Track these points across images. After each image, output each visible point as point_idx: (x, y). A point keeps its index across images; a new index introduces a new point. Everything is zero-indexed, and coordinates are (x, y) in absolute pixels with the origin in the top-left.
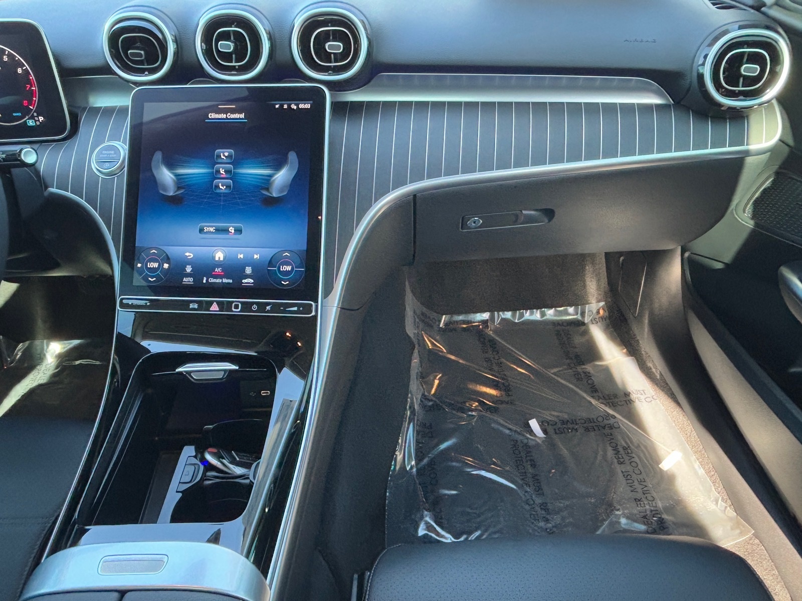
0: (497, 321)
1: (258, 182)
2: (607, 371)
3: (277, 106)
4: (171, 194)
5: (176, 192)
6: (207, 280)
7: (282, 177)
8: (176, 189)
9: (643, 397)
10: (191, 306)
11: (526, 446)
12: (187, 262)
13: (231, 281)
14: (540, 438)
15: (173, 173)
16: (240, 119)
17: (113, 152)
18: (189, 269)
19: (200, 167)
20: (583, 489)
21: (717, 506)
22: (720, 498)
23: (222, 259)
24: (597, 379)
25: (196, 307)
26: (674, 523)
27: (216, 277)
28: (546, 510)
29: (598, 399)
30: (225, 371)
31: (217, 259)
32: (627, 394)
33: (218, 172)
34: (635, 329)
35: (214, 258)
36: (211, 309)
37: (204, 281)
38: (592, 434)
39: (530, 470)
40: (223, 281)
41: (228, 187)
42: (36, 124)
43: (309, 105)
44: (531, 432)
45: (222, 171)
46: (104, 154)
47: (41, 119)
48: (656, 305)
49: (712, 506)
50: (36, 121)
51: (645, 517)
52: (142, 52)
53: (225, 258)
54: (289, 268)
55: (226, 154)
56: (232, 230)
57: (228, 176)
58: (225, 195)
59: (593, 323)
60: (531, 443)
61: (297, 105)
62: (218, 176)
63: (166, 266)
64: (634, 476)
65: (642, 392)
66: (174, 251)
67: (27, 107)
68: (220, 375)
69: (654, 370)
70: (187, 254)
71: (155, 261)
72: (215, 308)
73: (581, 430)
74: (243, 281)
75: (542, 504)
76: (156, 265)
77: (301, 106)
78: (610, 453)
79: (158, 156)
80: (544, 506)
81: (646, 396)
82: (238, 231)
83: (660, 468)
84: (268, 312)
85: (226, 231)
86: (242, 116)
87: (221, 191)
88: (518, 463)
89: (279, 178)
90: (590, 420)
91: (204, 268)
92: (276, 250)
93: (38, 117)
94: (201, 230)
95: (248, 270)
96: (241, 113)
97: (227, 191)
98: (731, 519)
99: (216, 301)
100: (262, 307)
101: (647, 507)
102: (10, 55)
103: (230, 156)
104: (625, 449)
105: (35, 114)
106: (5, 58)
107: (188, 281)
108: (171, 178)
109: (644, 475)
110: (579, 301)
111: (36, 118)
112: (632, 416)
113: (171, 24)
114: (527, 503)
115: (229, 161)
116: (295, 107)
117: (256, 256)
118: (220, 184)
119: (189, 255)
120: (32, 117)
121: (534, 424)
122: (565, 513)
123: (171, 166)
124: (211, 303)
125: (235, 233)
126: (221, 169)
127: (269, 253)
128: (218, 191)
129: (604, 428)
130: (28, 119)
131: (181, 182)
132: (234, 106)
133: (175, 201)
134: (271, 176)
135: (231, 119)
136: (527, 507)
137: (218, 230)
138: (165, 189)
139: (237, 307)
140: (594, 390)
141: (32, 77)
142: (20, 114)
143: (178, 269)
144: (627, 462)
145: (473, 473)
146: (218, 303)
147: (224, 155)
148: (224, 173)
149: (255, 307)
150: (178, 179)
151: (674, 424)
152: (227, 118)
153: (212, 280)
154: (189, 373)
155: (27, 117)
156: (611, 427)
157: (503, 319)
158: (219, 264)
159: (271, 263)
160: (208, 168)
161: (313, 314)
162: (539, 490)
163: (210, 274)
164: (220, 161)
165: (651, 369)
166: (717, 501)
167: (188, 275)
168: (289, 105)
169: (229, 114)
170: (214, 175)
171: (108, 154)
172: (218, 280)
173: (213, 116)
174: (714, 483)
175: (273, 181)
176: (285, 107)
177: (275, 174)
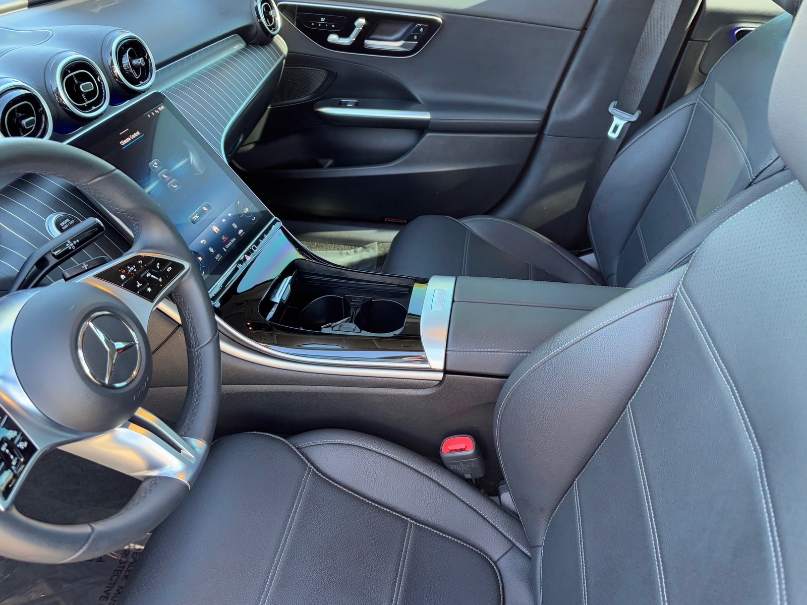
1: (186, 171)
3: (150, 116)
6: (226, 248)
10: (239, 267)
12: (207, 246)
13: (234, 239)
16: (139, 136)
17: (68, 220)
23: (219, 230)
27: (227, 243)
30: (289, 283)
31: (217, 232)
33: (163, 178)
35: (214, 232)
37: (225, 250)
40: (232, 242)
41: (177, 184)
45: (165, 176)
52: (33, 118)
53: (219, 228)
54: (248, 209)
57: (171, 177)
58: (180, 191)
61: (157, 109)
62: (166, 181)
63: (200, 258)
66: (193, 246)
68: (290, 288)
70: (202, 242)
74: (239, 234)
77: (160, 109)
82: (209, 207)
85: (203, 212)
86: (138, 133)
89: (193, 160)
91: (217, 243)
92: (233, 204)
94: (193, 222)
95: (235, 226)
96: (136, 132)
97: (180, 188)
99: (245, 254)
100: (263, 238)
103: (159, 164)
107: (218, 257)
115: (161, 168)
116: (158, 112)
117: (229, 215)
118: (172, 185)
124: (244, 257)
125: (208, 210)
126: (163, 175)
127: (232, 207)
128: (176, 190)
132: (128, 129)
134: (189, 162)
135: (134, 139)
137: (200, 215)
139: (255, 249)
143: (207, 255)
147: (156, 165)
148: (167, 177)
149: (261, 241)
152: (132, 140)
153: (228, 246)
158: (221, 234)
159: (239, 213)
160: (156, 180)
163: (223, 244)
164: (157, 171)
166: (347, 254)
167: (215, 254)
168: (154, 112)
169: (130, 136)
170: (163, 182)
171: (67, 224)
172: (230, 244)
173: (123, 142)
174: (338, 249)
175: (193, 164)
176: (153, 114)
177: (189, 160)
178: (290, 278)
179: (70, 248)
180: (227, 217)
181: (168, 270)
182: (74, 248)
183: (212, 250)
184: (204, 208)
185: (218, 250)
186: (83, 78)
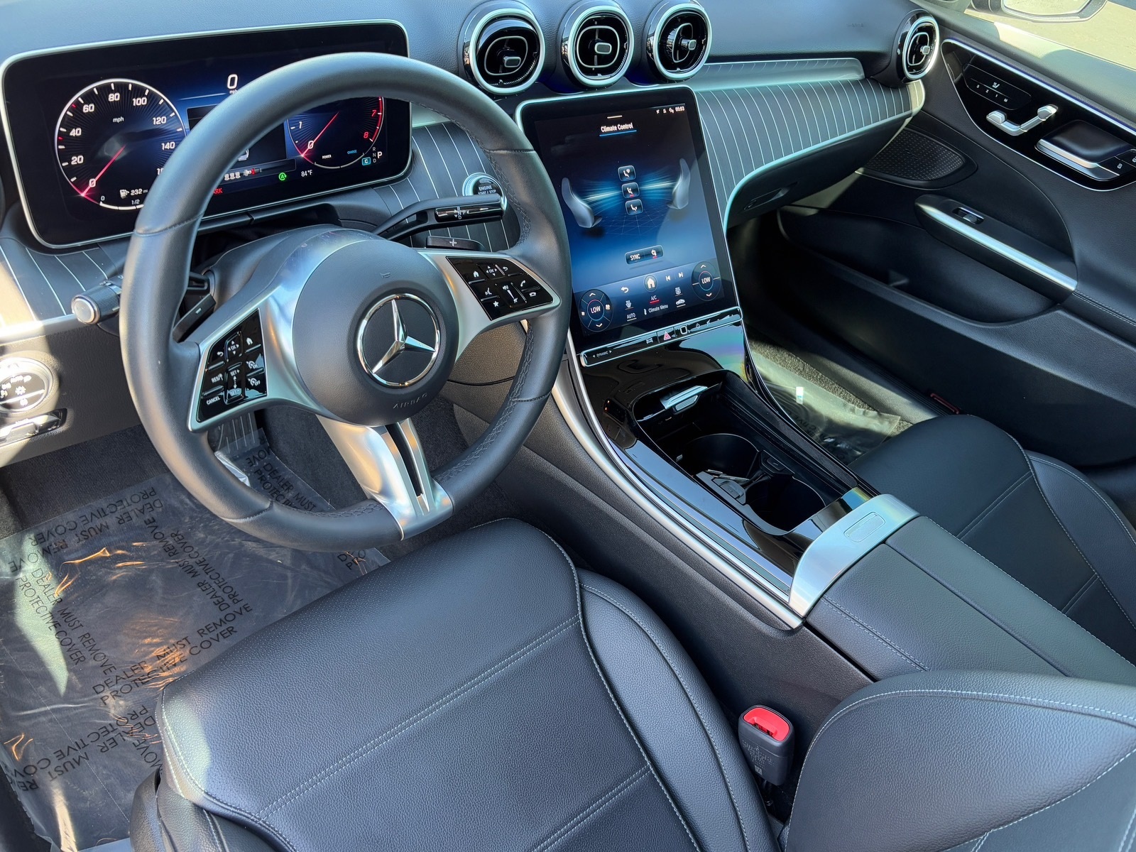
1: (660, 196)
3: (658, 112)
4: (590, 225)
5: (594, 223)
6: (647, 312)
7: (681, 188)
8: (593, 219)
10: (648, 341)
12: (627, 297)
13: (666, 306)
15: (586, 202)
16: (629, 130)
17: (489, 188)
19: (611, 190)
23: (654, 286)
25: (652, 341)
27: (654, 305)
30: (698, 394)
31: (650, 287)
33: (626, 192)
35: (647, 286)
36: (664, 339)
37: (646, 314)
40: (661, 308)
41: (639, 207)
42: (372, 161)
43: (683, 107)
45: (629, 191)
47: (380, 154)
50: (372, 158)
52: (519, 59)
53: (656, 284)
54: (708, 280)
55: (628, 171)
56: (654, 253)
57: (636, 195)
58: (638, 216)
61: (674, 109)
62: (628, 197)
63: (608, 307)
66: (610, 289)
67: (368, 139)
68: (695, 400)
70: (623, 289)
71: (595, 304)
72: (667, 337)
74: (677, 303)
76: (598, 309)
77: (678, 109)
79: (566, 184)
82: (660, 252)
84: (710, 327)
85: (649, 255)
86: (631, 126)
87: (636, 213)
89: (679, 189)
91: (641, 300)
92: (695, 264)
93: (376, 152)
94: (629, 260)
95: (678, 291)
96: (629, 123)
97: (639, 212)
100: (703, 323)
103: (631, 174)
105: (374, 149)
107: (631, 317)
108: (585, 207)
111: (374, 155)
115: (632, 178)
116: (673, 111)
117: (680, 275)
118: (632, 206)
120: (370, 154)
123: (582, 194)
124: (663, 332)
125: (657, 256)
126: (628, 189)
127: (690, 267)
128: (632, 214)
130: (364, 157)
131: (595, 209)
132: (621, 116)
133: (596, 232)
134: (671, 188)
135: (624, 130)
137: (642, 256)
138: (584, 222)
139: (684, 330)
142: (355, 151)
143: (619, 307)
146: (667, 331)
147: (626, 173)
148: (632, 193)
149: (698, 326)
150: (593, 208)
152: (618, 131)
153: (652, 310)
155: (363, 155)
158: (653, 292)
159: (693, 279)
160: (616, 189)
163: (648, 305)
164: (624, 180)
167: (630, 311)
168: (667, 110)
169: (619, 125)
170: (624, 196)
171: (487, 191)
172: (657, 309)
173: (605, 129)
175: (675, 193)
176: (665, 111)
177: (674, 185)
178: (703, 388)
179: (456, 216)
180: (674, 276)
181: (531, 294)
182: (460, 217)
183: (629, 304)
184: (653, 251)
185: (637, 308)
186: (607, 37)
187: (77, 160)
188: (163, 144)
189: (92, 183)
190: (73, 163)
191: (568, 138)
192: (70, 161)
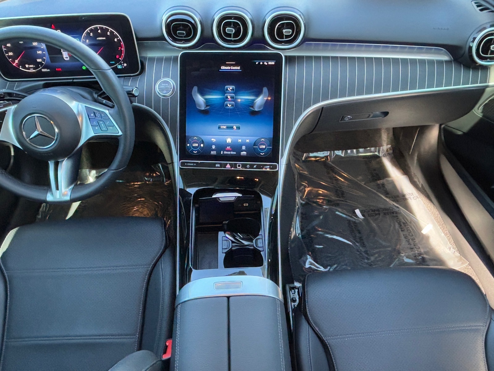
0: (333, 157)
1: (246, 103)
2: (393, 183)
3: (257, 63)
4: (203, 109)
5: (205, 108)
7: (260, 101)
8: (205, 106)
9: (412, 197)
10: (217, 165)
11: (355, 223)
12: (213, 144)
13: (235, 153)
14: (361, 219)
15: (204, 98)
16: (237, 70)
17: (167, 85)
18: (214, 147)
19: (219, 95)
20: (384, 243)
21: (450, 251)
22: (452, 247)
23: (230, 142)
24: (388, 187)
25: (219, 166)
26: (430, 259)
27: (228, 151)
28: (367, 254)
29: (389, 198)
30: (235, 197)
31: (228, 142)
32: (404, 196)
33: (227, 97)
34: (409, 162)
35: (226, 141)
36: (226, 167)
37: (222, 153)
38: (387, 216)
39: (358, 235)
40: (231, 153)
41: (232, 105)
42: (122, 67)
43: (274, 63)
44: (356, 216)
45: (229, 97)
46: (163, 86)
47: (125, 65)
48: (422, 150)
49: (448, 251)
50: (122, 66)
51: (415, 256)
52: (184, 32)
53: (231, 142)
54: (264, 147)
55: (231, 88)
56: (235, 127)
57: (232, 100)
58: (231, 109)
59: (384, 157)
60: (357, 221)
61: (268, 63)
62: (227, 100)
63: (202, 145)
64: (409, 237)
65: (411, 194)
66: (205, 138)
67: (119, 58)
68: (233, 199)
69: (418, 183)
70: (212, 139)
71: (196, 143)
72: (228, 166)
73: (382, 214)
74: (241, 153)
75: (364, 252)
76: (197, 145)
77: (270, 63)
78: (397, 226)
79: (195, 89)
80: (366, 252)
81: (413, 196)
82: (238, 128)
83: (422, 233)
84: (255, 168)
85: (232, 128)
86: (239, 68)
87: (229, 108)
88: (352, 231)
89: (258, 101)
90: (386, 209)
91: (221, 147)
92: (258, 138)
93: (124, 64)
94: (219, 128)
95: (244, 148)
96: (238, 66)
97: (232, 108)
98: (457, 257)
99: (229, 163)
100: (252, 166)
101: (416, 252)
102: (111, 32)
103: (233, 90)
104: (404, 223)
105: (122, 62)
106: (109, 33)
107: (214, 153)
108: (203, 100)
109: (414, 237)
110: (377, 144)
111: (123, 65)
112: (407, 207)
113: (199, 16)
114: (358, 251)
115: (232, 92)
116: (266, 64)
117: (247, 141)
118: (228, 104)
119: (214, 140)
120: (121, 64)
121: (358, 212)
122: (377, 255)
123: (202, 94)
124: (227, 164)
125: (236, 129)
126: (228, 96)
127: (254, 139)
128: (227, 108)
129: (393, 213)
130: (118, 65)
131: (208, 102)
132: (234, 63)
133: (205, 112)
134: (254, 100)
135: (232, 69)
136: (358, 253)
137: (228, 128)
138: (200, 106)
139: (239, 166)
140: (387, 194)
141: (122, 43)
142: (114, 62)
143: (208, 147)
144: (406, 230)
145: (329, 237)
146: (230, 164)
147: (230, 89)
148: (230, 98)
149: (248, 166)
150: (206, 101)
151: (428, 211)
152: (231, 69)
153: (225, 153)
154: (218, 198)
155: (118, 64)
156: (397, 213)
157: (336, 155)
158: (228, 145)
159: (255, 144)
160: (222, 95)
161: (277, 169)
162: (363, 245)
163: (224, 150)
164: (228, 92)
165: (416, 182)
166: (450, 249)
167: (213, 150)
168: (263, 63)
169: (232, 67)
170: (225, 99)
171: (165, 86)
172: (229, 153)
173: (223, 68)
174: (449, 240)
175: (256, 102)
176: (261, 63)
177: (256, 99)
178: (241, 195)
180: (244, 141)
185: (218, 150)
186: (235, 25)
187: (11, 54)
188: (37, 52)
189: (17, 61)
190: (9, 55)
191: (202, 69)
192: (8, 54)
